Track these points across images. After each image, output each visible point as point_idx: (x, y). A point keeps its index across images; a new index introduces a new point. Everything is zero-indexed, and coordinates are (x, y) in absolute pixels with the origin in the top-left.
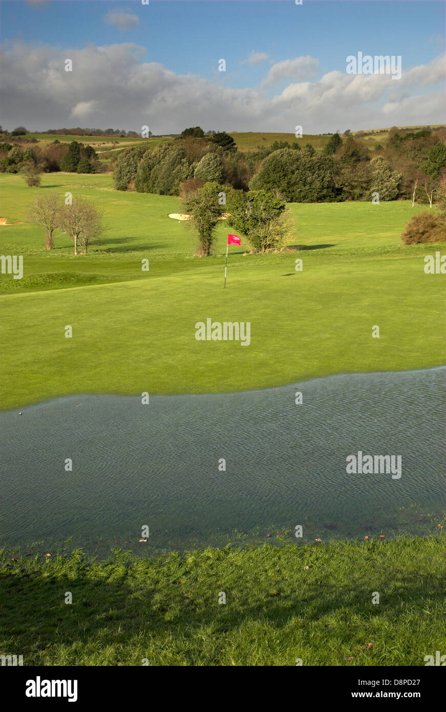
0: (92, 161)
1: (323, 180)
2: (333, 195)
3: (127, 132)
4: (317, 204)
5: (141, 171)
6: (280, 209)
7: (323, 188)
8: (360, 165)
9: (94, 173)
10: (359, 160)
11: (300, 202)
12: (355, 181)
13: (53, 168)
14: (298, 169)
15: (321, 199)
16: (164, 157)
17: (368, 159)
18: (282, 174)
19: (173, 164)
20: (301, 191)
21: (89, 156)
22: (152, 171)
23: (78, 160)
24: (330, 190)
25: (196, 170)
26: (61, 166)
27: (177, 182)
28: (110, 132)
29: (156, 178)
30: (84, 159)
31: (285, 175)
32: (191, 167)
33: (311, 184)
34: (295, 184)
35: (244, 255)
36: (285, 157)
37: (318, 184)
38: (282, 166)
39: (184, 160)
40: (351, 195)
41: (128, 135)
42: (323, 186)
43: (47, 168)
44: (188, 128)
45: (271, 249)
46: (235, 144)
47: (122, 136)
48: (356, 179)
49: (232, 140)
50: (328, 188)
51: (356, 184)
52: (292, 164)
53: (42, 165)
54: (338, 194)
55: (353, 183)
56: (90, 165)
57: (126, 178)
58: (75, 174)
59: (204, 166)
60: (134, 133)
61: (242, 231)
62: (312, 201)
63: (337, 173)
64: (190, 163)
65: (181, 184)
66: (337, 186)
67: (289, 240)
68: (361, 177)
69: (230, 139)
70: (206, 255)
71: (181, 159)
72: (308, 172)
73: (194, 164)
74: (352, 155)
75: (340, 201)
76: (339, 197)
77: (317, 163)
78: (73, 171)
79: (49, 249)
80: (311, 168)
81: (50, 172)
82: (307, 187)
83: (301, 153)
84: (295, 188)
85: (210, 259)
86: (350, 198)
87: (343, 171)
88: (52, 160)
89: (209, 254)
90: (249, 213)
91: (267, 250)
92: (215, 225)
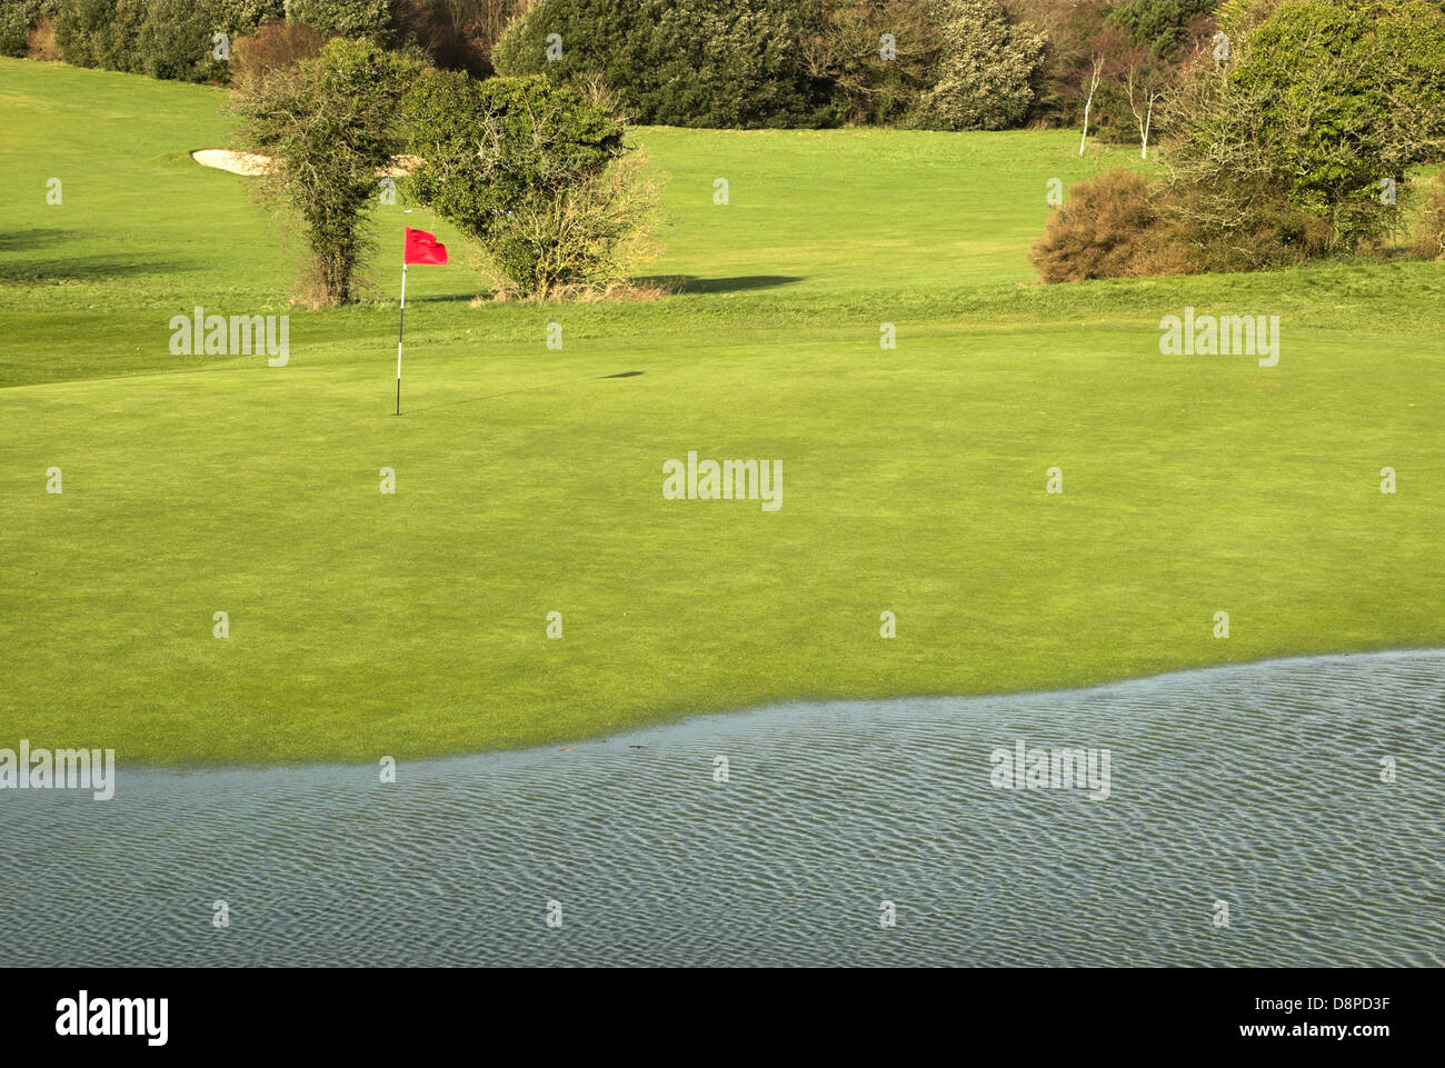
1: (763, 47)
2: (800, 101)
4: (740, 134)
6: (602, 145)
7: (764, 76)
11: (681, 124)
15: (754, 116)
20: (683, 85)
24: (789, 84)
27: (219, 32)
29: (136, 13)
31: (626, 25)
33: (719, 61)
34: (663, 56)
35: (474, 304)
37: (745, 60)
40: (864, 106)
42: (764, 70)
45: (570, 287)
50: (781, 76)
51: (882, 64)
54: (818, 101)
55: (874, 63)
61: (466, 221)
62: (723, 123)
63: (817, 24)
65: (238, 43)
66: (814, 71)
67: (636, 256)
70: (335, 302)
75: (826, 125)
76: (823, 112)
82: (706, 72)
84: (661, 73)
85: (351, 316)
86: (861, 115)
87: (835, 18)
89: (345, 297)
90: (490, 155)
91: (558, 290)
92: (364, 195)
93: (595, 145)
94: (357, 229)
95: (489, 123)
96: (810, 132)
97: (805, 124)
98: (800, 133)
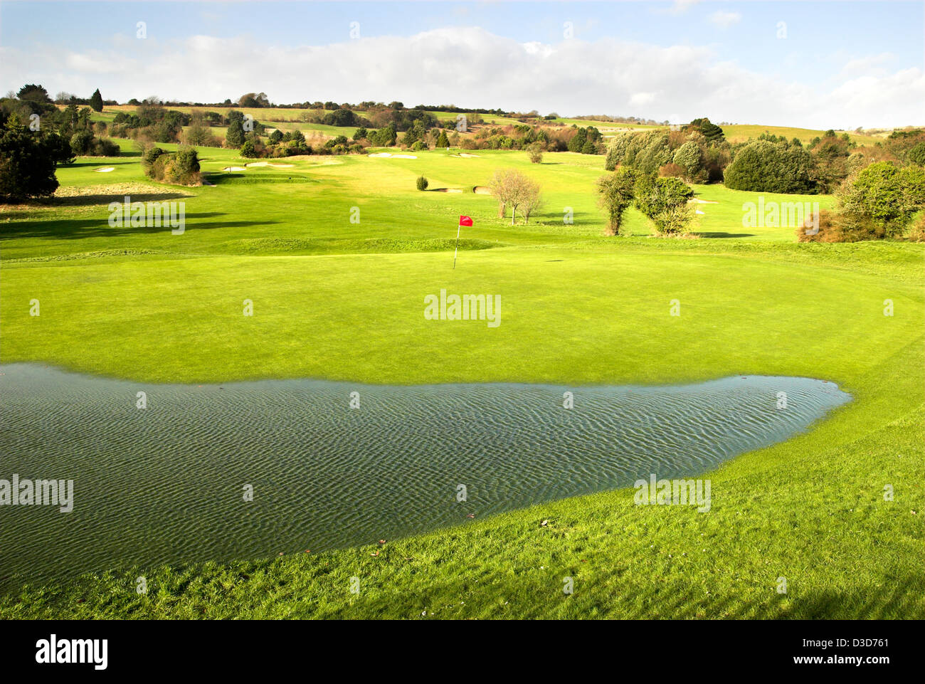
0: (597, 144)
1: (796, 172)
2: (806, 187)
3: (647, 120)
4: (787, 195)
5: (628, 154)
6: (687, 196)
7: (796, 180)
8: (836, 160)
9: (596, 154)
10: (837, 156)
12: (830, 176)
13: (562, 147)
14: (772, 161)
15: (791, 190)
16: (649, 143)
17: (847, 155)
18: (755, 164)
19: (656, 150)
20: (772, 182)
21: (595, 139)
22: (638, 154)
23: (584, 142)
24: (803, 183)
25: (675, 156)
26: (569, 147)
27: (657, 165)
28: (631, 120)
29: (640, 161)
30: (589, 140)
31: (759, 166)
32: (672, 154)
33: (783, 176)
34: (768, 174)
35: (648, 237)
36: (761, 148)
37: (790, 176)
38: (757, 156)
39: (666, 147)
40: (825, 189)
41: (648, 123)
42: (796, 179)
43: (556, 148)
44: (697, 119)
45: (674, 234)
46: (723, 135)
47: (639, 123)
48: (830, 174)
49: (721, 131)
50: (800, 180)
51: (830, 178)
52: (767, 156)
53: (553, 145)
54: (811, 187)
55: (828, 178)
56: (594, 147)
57: (615, 160)
58: (580, 154)
59: (682, 153)
60: (653, 121)
61: (648, 215)
62: (782, 192)
63: (812, 167)
64: (672, 149)
65: (661, 168)
66: (810, 179)
68: (836, 172)
69: (718, 130)
70: (614, 234)
71: (664, 145)
72: (781, 164)
73: (675, 150)
74: (830, 151)
75: (812, 194)
76: (812, 190)
77: (792, 155)
78: (579, 152)
79: (501, 217)
80: (785, 161)
81: (558, 151)
82: (779, 179)
83: (776, 146)
84: (767, 178)
85: (617, 239)
86: (824, 191)
87: (818, 166)
88: (562, 141)
89: (617, 233)
90: (654, 197)
91: (670, 235)
92: (624, 207)
93: (684, 196)
94: (622, 216)
95: (656, 189)
96: (808, 196)
97: (807, 193)
98: (804, 195)
